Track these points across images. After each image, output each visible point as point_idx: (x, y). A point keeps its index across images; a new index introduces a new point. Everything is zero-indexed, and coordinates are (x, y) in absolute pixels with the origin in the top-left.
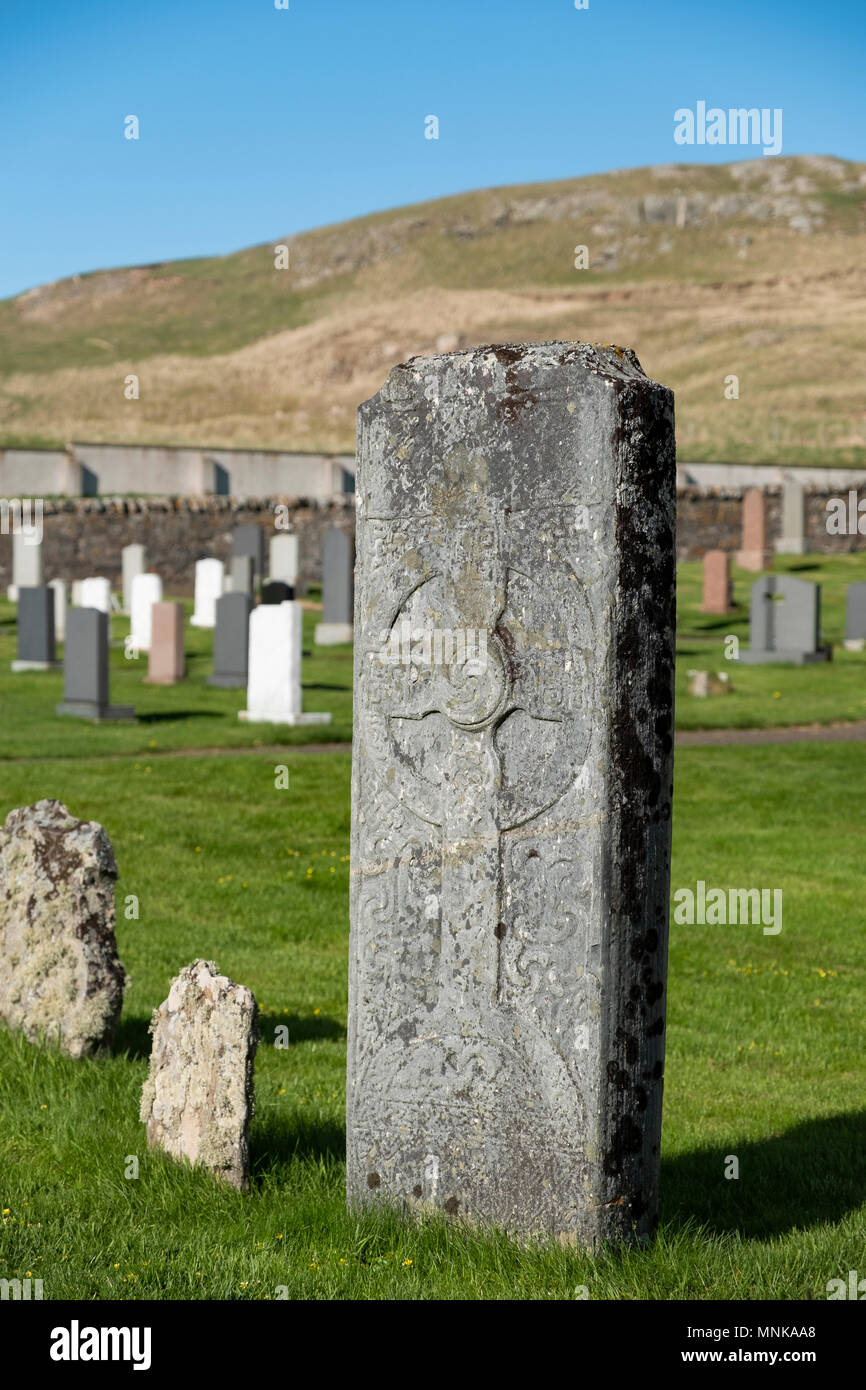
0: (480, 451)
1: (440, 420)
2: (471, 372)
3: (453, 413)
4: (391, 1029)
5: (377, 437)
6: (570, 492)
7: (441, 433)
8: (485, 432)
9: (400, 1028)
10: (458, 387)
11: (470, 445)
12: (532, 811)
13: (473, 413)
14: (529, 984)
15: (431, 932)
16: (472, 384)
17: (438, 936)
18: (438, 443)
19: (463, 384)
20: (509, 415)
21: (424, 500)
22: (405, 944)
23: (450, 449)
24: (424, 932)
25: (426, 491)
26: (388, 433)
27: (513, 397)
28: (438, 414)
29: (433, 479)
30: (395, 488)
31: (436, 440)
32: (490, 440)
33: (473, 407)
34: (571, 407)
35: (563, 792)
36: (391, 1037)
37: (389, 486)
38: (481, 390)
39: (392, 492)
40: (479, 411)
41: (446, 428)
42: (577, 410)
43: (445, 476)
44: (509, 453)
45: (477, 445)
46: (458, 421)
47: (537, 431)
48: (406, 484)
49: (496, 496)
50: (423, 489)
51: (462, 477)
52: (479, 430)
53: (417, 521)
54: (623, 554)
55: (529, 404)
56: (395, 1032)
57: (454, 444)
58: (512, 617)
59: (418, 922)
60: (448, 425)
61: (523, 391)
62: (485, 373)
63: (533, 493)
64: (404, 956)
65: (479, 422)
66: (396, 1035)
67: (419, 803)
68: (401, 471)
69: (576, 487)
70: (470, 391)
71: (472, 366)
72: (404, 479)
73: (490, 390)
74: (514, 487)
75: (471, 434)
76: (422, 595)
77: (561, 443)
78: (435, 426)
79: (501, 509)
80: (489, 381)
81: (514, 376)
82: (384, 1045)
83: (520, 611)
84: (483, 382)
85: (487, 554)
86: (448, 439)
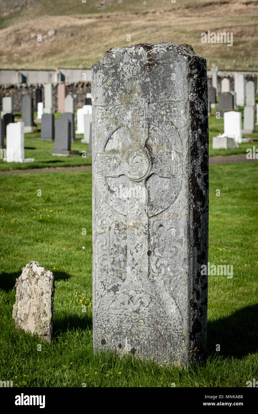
0: (138, 82)
1: (123, 71)
2: (134, 54)
3: (127, 68)
4: (109, 288)
5: (99, 77)
6: (172, 96)
7: (123, 75)
8: (140, 75)
9: (112, 288)
10: (129, 59)
11: (134, 80)
12: (160, 210)
13: (135, 68)
14: (160, 272)
15: (123, 253)
16: (134, 58)
17: (126, 255)
18: (122, 79)
19: (131, 58)
20: (148, 69)
21: (117, 99)
22: (114, 258)
23: (127, 81)
24: (121, 253)
25: (118, 96)
26: (103, 75)
27: (150, 63)
28: (122, 69)
29: (121, 92)
30: (106, 95)
31: (121, 78)
32: (142, 78)
33: (135, 66)
34: (172, 66)
35: (172, 203)
36: (109, 291)
37: (104, 94)
38: (138, 60)
39: (105, 96)
40: (137, 67)
41: (125, 74)
42: (174, 67)
43: (125, 91)
44: (149, 82)
45: (137, 80)
46: (129, 71)
47: (159, 75)
48: (111, 94)
49: (144, 98)
50: (117, 95)
51: (131, 91)
52: (137, 74)
53: (115, 107)
54: (192, 118)
55: (156, 65)
56: (110, 289)
57: (128, 79)
58: (151, 141)
59: (118, 250)
60: (126, 73)
61: (153, 60)
62: (139, 54)
63: (158, 97)
64: (113, 262)
65: (137, 71)
66: (111, 290)
67: (118, 208)
68: (109, 89)
69: (174, 94)
70: (134, 60)
71: (134, 51)
72: (110, 92)
73: (141, 60)
74: (151, 95)
75: (134, 76)
76: (117, 133)
77: (168, 79)
78: (121, 73)
79: (146, 102)
80: (141, 57)
81: (150, 55)
82: (107, 294)
83: (154, 139)
84: (138, 57)
85: (141, 118)
86: (126, 78)
